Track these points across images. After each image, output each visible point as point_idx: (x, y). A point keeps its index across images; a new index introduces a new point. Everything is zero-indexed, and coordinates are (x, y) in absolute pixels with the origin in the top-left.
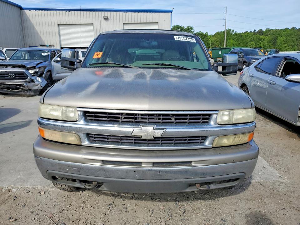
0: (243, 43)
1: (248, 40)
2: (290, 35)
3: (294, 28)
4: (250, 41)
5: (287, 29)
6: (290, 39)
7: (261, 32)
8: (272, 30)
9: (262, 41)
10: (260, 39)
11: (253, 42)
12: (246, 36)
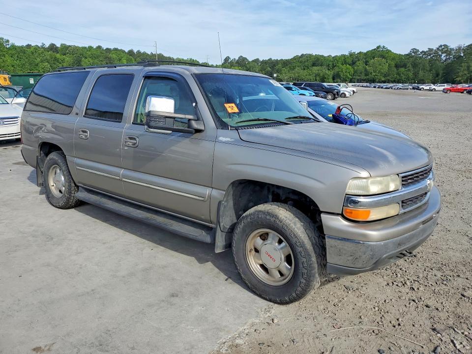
0: (30, 64)
1: (39, 60)
2: (98, 57)
3: (99, 47)
4: (42, 61)
5: (90, 48)
6: (98, 62)
7: (53, 47)
8: (70, 46)
9: (61, 63)
10: (56, 59)
11: (47, 63)
12: (33, 53)
